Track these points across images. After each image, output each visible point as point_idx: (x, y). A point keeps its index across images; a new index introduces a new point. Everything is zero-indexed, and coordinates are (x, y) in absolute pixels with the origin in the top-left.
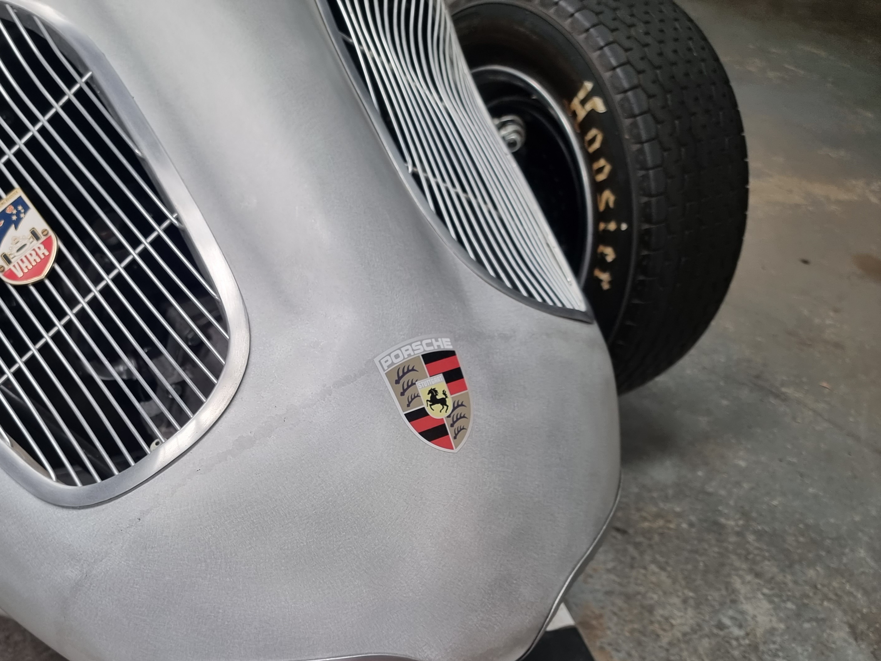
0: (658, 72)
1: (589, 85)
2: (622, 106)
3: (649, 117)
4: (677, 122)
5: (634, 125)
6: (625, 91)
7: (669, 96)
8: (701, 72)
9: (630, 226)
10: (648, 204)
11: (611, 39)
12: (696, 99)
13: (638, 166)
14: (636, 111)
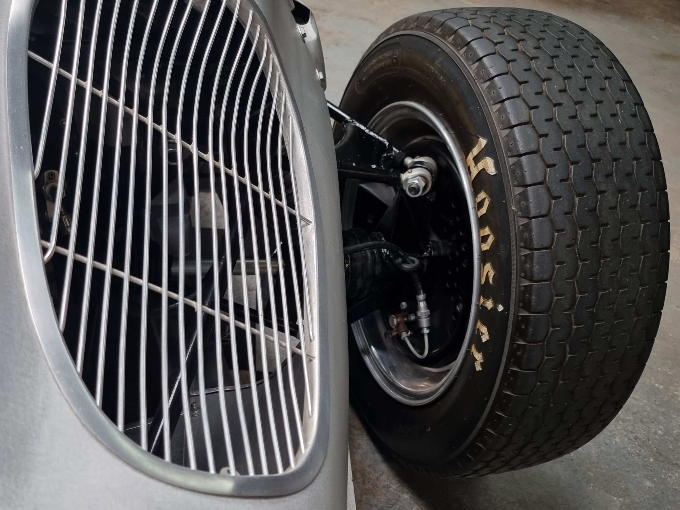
0: (565, 137)
1: (483, 142)
2: (513, 172)
3: (542, 189)
4: (577, 199)
5: (524, 196)
6: (521, 155)
7: (572, 167)
8: (623, 144)
9: (507, 308)
10: (528, 289)
11: (515, 93)
12: (609, 175)
13: (522, 244)
14: (529, 181)
